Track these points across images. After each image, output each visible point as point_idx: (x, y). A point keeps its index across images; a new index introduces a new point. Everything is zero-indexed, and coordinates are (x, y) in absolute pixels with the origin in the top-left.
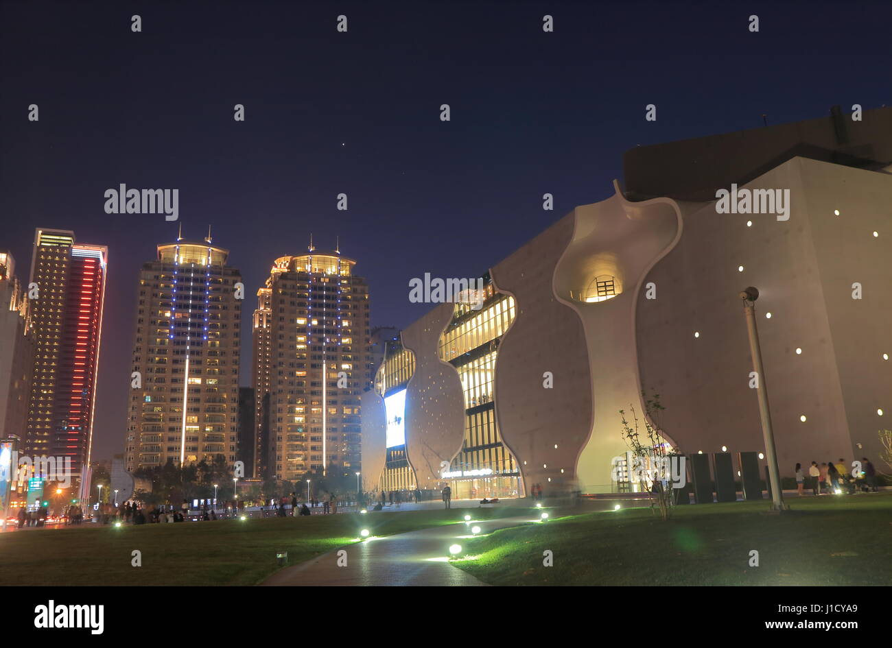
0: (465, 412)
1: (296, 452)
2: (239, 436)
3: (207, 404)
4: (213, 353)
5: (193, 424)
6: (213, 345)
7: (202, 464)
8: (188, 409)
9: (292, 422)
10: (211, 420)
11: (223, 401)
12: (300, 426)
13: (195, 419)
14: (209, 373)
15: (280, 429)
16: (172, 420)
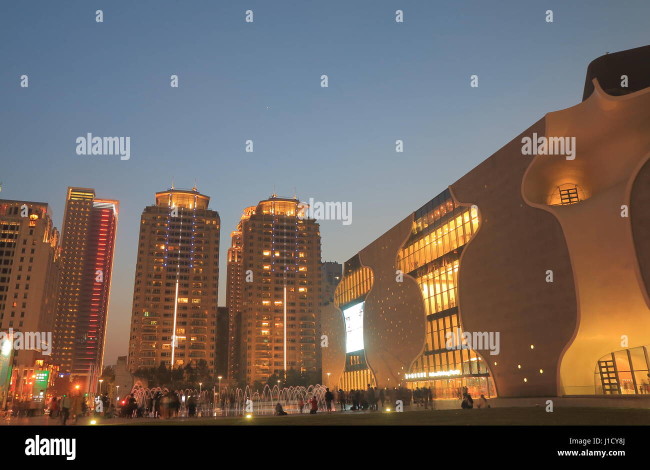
0: (426, 318)
1: (263, 359)
2: (217, 345)
3: (192, 319)
4: (197, 278)
5: (181, 335)
6: (198, 271)
7: (188, 367)
8: (177, 323)
9: (259, 334)
10: (196, 331)
11: (204, 316)
12: (265, 337)
13: (183, 330)
14: (194, 294)
15: (250, 340)
16: (165, 331)
